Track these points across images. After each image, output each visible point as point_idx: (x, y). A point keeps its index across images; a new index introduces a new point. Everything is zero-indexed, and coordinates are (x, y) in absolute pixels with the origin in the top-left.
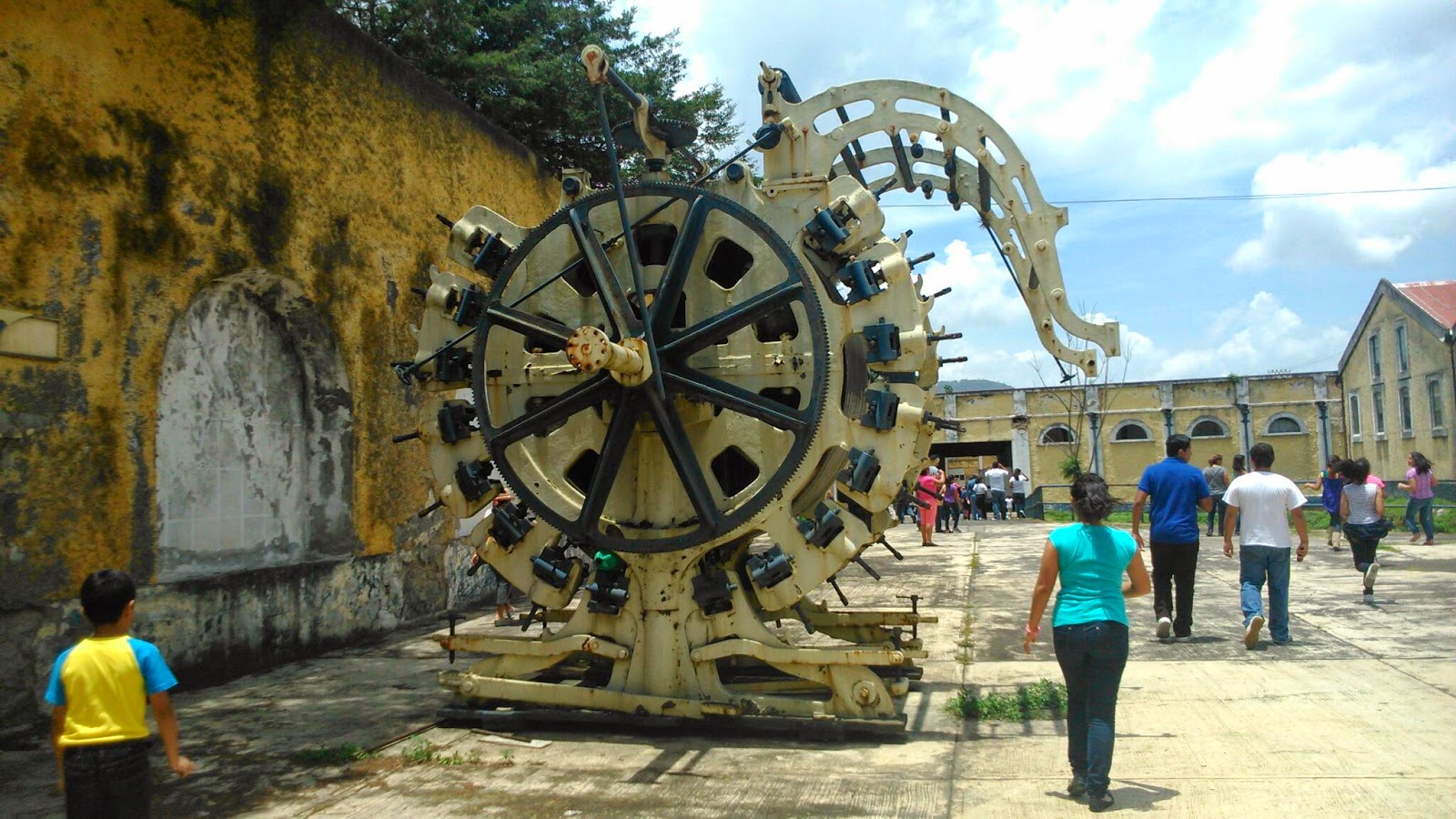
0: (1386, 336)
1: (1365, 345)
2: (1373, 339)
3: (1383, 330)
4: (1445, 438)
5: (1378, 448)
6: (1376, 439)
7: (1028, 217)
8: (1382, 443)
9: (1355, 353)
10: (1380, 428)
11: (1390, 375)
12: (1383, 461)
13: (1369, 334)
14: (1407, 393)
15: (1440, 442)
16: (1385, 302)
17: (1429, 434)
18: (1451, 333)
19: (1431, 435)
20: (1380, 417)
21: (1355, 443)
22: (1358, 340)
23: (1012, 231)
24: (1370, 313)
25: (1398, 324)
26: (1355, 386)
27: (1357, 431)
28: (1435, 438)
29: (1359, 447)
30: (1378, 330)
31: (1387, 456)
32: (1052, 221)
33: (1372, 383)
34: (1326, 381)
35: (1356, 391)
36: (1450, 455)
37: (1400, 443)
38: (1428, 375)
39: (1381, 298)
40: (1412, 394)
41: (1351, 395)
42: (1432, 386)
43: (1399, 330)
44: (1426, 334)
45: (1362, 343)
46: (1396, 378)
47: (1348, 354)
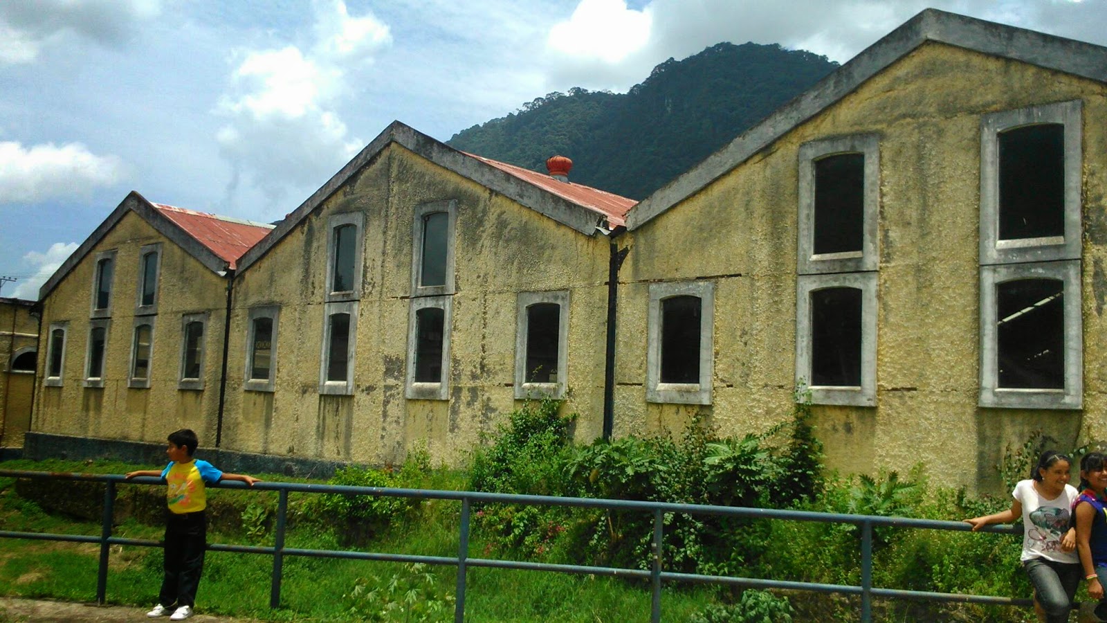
0: (127, 263)
1: (89, 270)
2: (103, 263)
3: (121, 253)
4: (198, 392)
5: (86, 398)
6: (85, 385)
8: (94, 390)
9: (71, 277)
10: (95, 370)
11: (124, 308)
12: (92, 413)
13: (98, 255)
14: (148, 332)
15: (190, 398)
16: (131, 219)
17: (175, 384)
18: (234, 266)
19: (177, 387)
20: (97, 359)
21: (48, 387)
22: (80, 262)
24: (105, 230)
25: (149, 249)
26: (63, 317)
27: (55, 373)
28: (184, 390)
29: (54, 393)
30: (114, 252)
31: (98, 409)
33: (92, 316)
35: (64, 323)
36: (204, 415)
37: (124, 392)
38: (187, 314)
39: (126, 213)
40: (155, 334)
41: (53, 330)
42: (192, 328)
43: (149, 258)
44: (191, 263)
45: (84, 266)
46: (132, 313)
47: (59, 277)
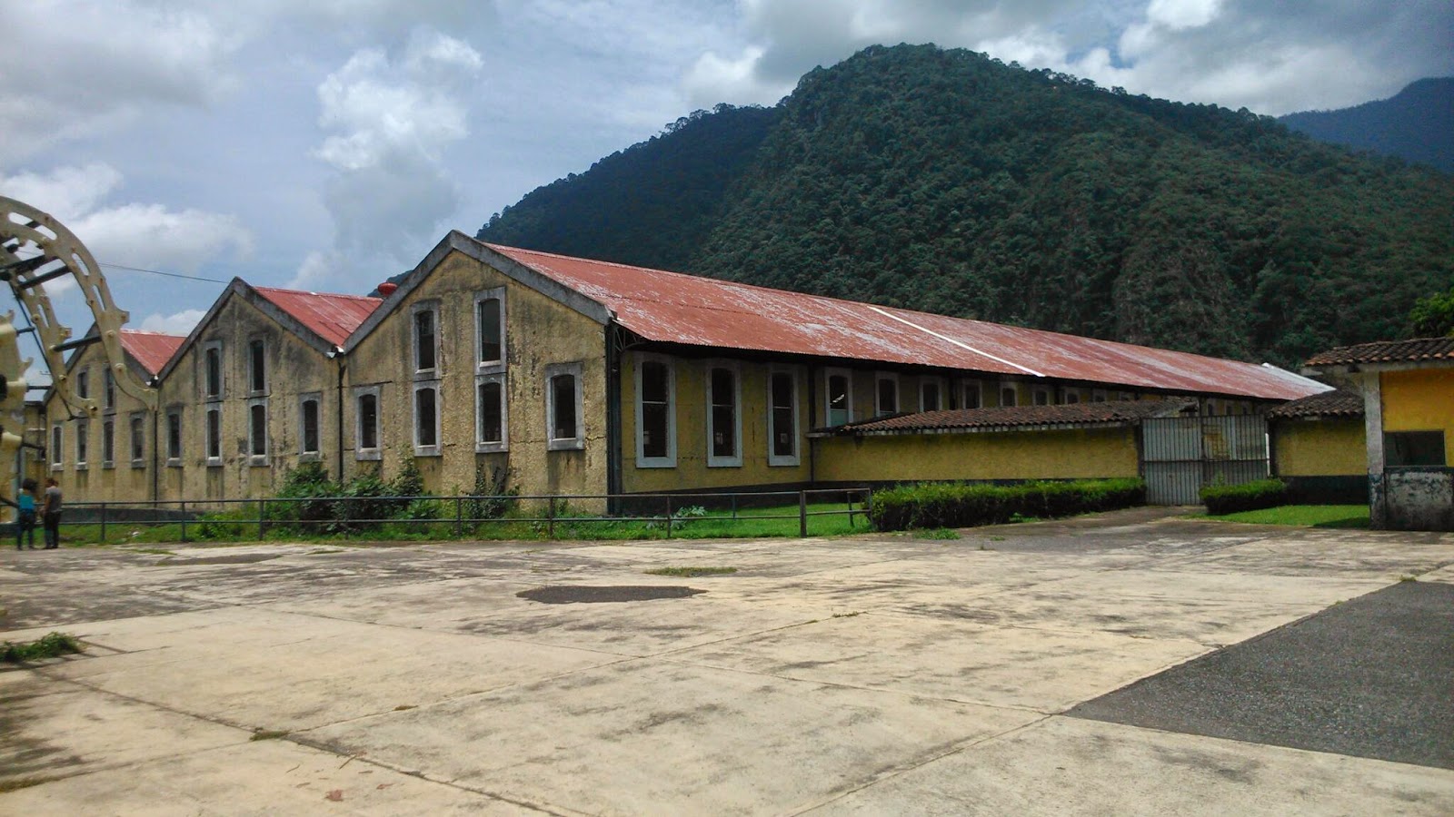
0: (95, 374)
1: (73, 380)
3: (92, 369)
4: (143, 469)
5: (78, 478)
6: (77, 468)
7: (103, 314)
8: (83, 472)
10: (82, 458)
12: (82, 490)
13: (78, 370)
14: (112, 427)
15: (138, 474)
17: (129, 465)
18: (156, 378)
19: (131, 467)
20: (82, 448)
23: (40, 306)
26: (59, 418)
27: (58, 460)
28: (134, 469)
30: (87, 368)
31: (86, 485)
32: (118, 319)
34: (24, 410)
35: (59, 422)
37: (100, 472)
38: (133, 413)
40: (116, 428)
41: (55, 426)
42: (136, 423)
46: (101, 413)
